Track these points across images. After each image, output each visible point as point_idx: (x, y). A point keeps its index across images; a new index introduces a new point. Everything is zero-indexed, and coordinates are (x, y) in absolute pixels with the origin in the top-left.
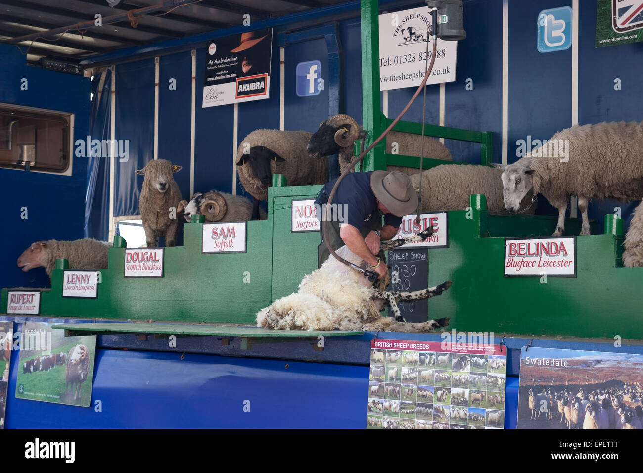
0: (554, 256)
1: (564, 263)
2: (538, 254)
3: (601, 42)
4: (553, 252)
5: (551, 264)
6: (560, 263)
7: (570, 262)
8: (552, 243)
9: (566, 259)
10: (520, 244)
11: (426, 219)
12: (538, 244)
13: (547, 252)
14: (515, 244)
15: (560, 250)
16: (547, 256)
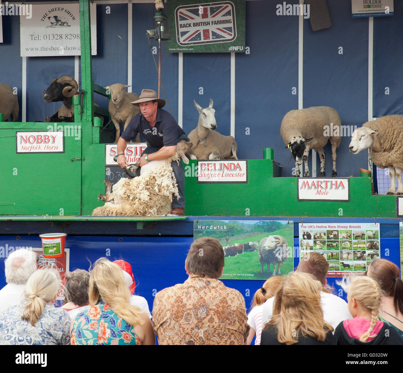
0: (232, 171)
1: (239, 175)
2: (221, 169)
3: (170, 49)
4: (232, 168)
5: (231, 175)
6: (237, 175)
7: (244, 174)
8: (231, 164)
9: (241, 172)
10: (208, 164)
11: (136, 148)
12: (221, 164)
13: (228, 169)
14: (205, 164)
15: (237, 167)
16: (228, 171)
